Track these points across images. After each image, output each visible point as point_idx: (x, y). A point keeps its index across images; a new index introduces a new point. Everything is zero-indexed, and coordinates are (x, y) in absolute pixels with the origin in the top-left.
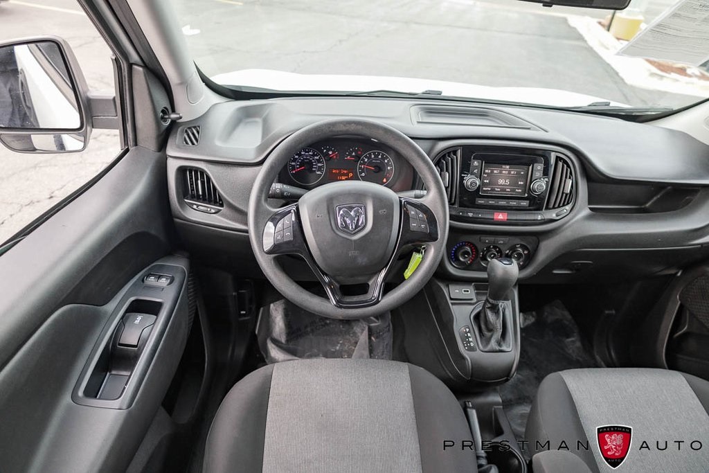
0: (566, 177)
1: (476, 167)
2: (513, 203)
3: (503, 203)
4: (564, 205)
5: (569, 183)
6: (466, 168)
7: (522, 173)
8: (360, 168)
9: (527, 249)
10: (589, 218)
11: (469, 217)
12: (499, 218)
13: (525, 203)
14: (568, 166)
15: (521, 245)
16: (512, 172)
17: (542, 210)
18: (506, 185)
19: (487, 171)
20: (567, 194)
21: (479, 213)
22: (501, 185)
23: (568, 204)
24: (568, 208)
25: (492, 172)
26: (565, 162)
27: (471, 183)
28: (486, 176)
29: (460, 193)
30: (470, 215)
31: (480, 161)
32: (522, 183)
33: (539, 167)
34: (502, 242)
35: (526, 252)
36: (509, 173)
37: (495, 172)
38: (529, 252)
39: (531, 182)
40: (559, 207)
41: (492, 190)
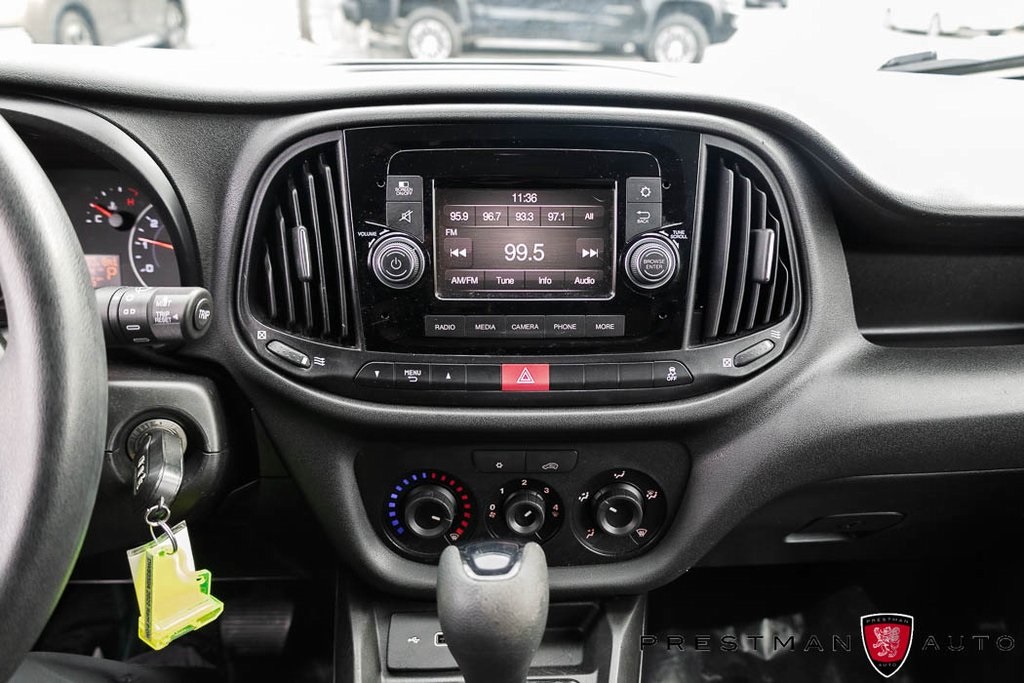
0: (756, 224)
1: (406, 202)
2: (567, 326)
3: (526, 327)
4: (761, 325)
5: (768, 239)
6: (371, 206)
7: (590, 216)
8: (138, 249)
9: (654, 486)
10: (862, 365)
11: (407, 384)
12: (521, 381)
13: (608, 325)
14: (760, 183)
15: (629, 471)
16: (552, 216)
17: (679, 345)
18: (534, 264)
19: (455, 216)
20: (766, 286)
21: (445, 370)
22: (516, 264)
23: (776, 319)
24: (780, 332)
25: (476, 218)
26: (745, 168)
27: (387, 262)
28: (454, 233)
29: (364, 300)
30: (413, 375)
31: (419, 178)
32: (593, 253)
33: (647, 189)
34: (553, 466)
35: (651, 495)
36: (541, 219)
37: (488, 216)
38: (661, 494)
39: (623, 247)
40: (744, 330)
41: (483, 284)
